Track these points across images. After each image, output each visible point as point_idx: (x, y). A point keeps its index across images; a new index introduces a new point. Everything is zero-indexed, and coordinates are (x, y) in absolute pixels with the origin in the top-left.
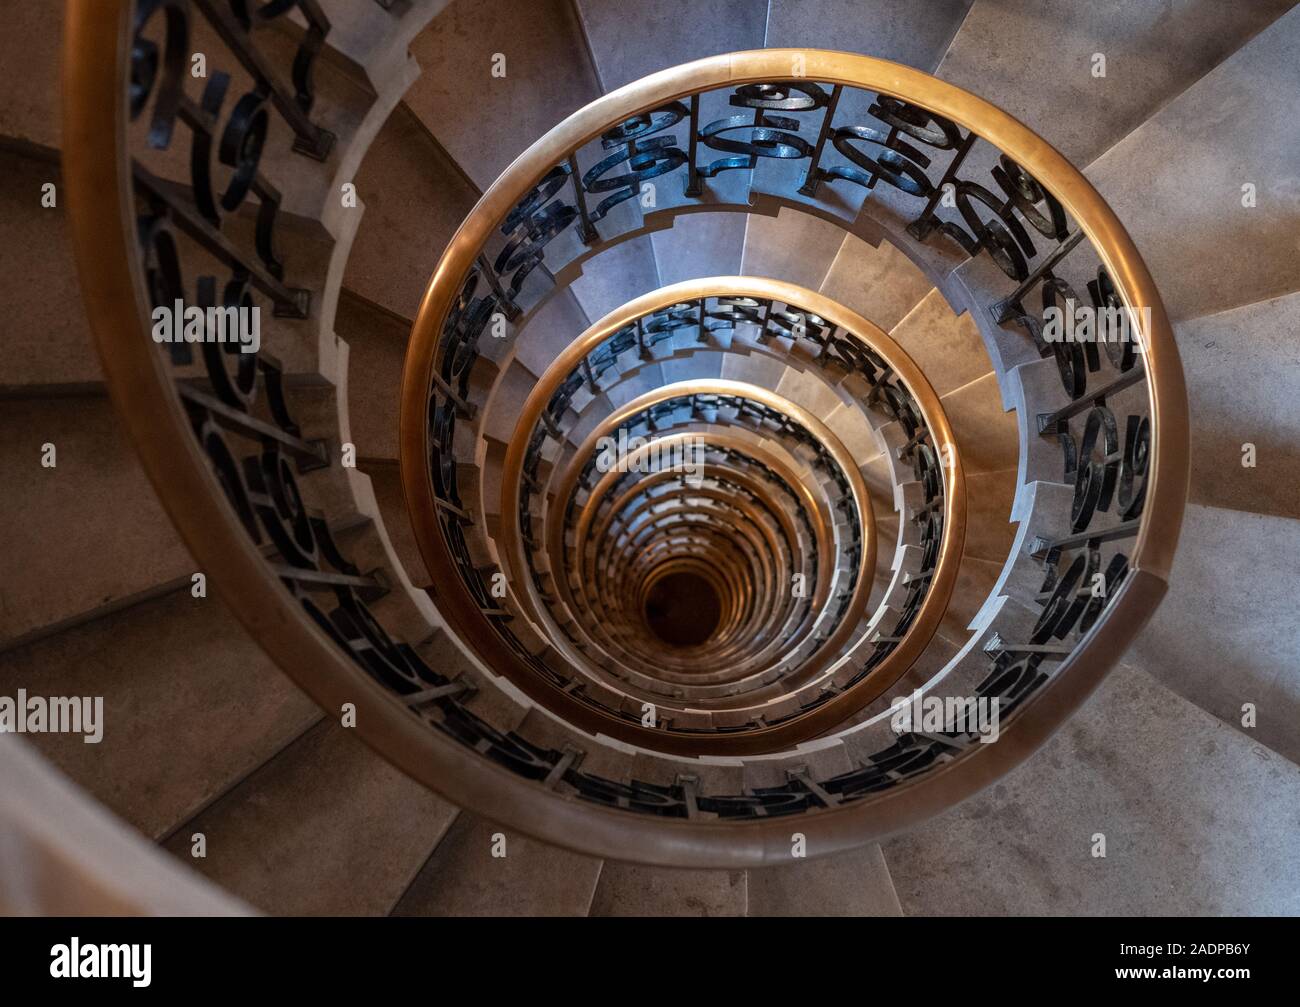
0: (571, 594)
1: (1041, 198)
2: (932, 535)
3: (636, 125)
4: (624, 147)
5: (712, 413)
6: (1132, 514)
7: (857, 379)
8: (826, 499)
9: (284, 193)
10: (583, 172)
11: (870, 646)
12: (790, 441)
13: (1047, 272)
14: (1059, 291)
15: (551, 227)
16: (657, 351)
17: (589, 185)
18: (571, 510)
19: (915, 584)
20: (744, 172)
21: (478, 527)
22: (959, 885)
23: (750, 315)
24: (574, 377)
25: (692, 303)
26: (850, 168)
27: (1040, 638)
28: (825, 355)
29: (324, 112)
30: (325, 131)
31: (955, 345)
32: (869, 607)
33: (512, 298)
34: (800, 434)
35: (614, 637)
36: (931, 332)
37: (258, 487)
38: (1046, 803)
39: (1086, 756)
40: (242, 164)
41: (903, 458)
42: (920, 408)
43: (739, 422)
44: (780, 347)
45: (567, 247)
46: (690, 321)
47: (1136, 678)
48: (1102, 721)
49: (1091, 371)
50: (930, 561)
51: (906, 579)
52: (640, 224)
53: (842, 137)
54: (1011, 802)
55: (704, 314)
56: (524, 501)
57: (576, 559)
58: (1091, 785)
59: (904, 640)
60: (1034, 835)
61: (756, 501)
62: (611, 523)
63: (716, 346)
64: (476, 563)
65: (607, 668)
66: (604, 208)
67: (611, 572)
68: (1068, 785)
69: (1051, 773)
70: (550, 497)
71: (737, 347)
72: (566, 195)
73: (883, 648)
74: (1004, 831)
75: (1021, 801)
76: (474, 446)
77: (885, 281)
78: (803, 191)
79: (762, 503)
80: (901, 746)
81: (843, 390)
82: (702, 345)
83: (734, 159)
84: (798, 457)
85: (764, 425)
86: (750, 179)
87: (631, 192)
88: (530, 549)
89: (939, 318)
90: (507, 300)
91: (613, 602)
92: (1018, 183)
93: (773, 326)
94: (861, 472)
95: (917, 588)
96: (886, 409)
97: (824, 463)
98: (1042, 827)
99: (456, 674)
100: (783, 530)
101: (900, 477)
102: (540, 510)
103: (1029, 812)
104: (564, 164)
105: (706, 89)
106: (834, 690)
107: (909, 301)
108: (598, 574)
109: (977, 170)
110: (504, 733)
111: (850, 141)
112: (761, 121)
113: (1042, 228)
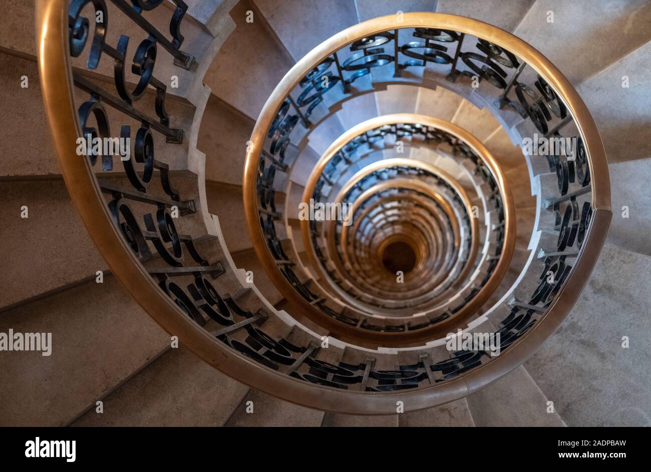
0: (347, 274)
1: (502, 52)
2: (499, 205)
3: (312, 73)
4: (311, 83)
5: (385, 176)
6: (586, 182)
7: (445, 145)
8: (447, 198)
9: (168, 163)
10: (295, 100)
12: (423, 177)
13: (515, 82)
14: (522, 89)
15: (289, 127)
16: (353, 159)
17: (300, 104)
18: (337, 237)
19: (498, 229)
20: (367, 76)
21: (298, 264)
22: (559, 366)
23: (389, 132)
24: (320, 182)
25: (362, 135)
26: (413, 61)
27: (562, 248)
28: (427, 139)
29: (175, 121)
30: (178, 130)
32: (481, 240)
33: (282, 161)
34: (427, 173)
35: (373, 285)
36: (471, 113)
37: (197, 297)
38: (587, 317)
39: (598, 291)
40: (147, 160)
41: (476, 174)
42: (477, 152)
43: (399, 175)
44: (406, 140)
45: (298, 132)
46: (363, 142)
47: (610, 250)
48: (601, 274)
49: (548, 120)
50: (502, 217)
51: (494, 227)
52: (328, 112)
53: (405, 49)
54: (571, 322)
55: (368, 137)
56: (315, 242)
57: (345, 257)
58: (604, 304)
59: (501, 257)
60: (585, 333)
61: (417, 205)
62: (356, 234)
63: (377, 149)
64: (302, 281)
65: (373, 304)
66: (310, 110)
67: (363, 254)
68: (594, 307)
69: (585, 303)
70: (326, 236)
71: (388, 146)
72: (292, 111)
73: (493, 263)
74: (572, 336)
75: (575, 320)
76: (285, 230)
77: (444, 98)
78: (396, 76)
79: (420, 205)
80: (514, 313)
81: (440, 151)
82: (372, 150)
83: (360, 72)
84: (429, 183)
85: (410, 174)
86: (371, 77)
87: (319, 100)
88: (324, 263)
90: (280, 163)
91: (367, 267)
92: (490, 48)
93: (400, 133)
94: (459, 182)
95: (500, 230)
96: (462, 154)
97: (441, 183)
98: (588, 329)
99: (308, 343)
100: (432, 214)
101: (477, 182)
102: (323, 243)
103: (580, 324)
104: (287, 100)
105: (338, 49)
106: (477, 287)
108: (357, 258)
109: (469, 46)
110: (337, 364)
111: (410, 50)
112: (367, 53)
113: (506, 64)
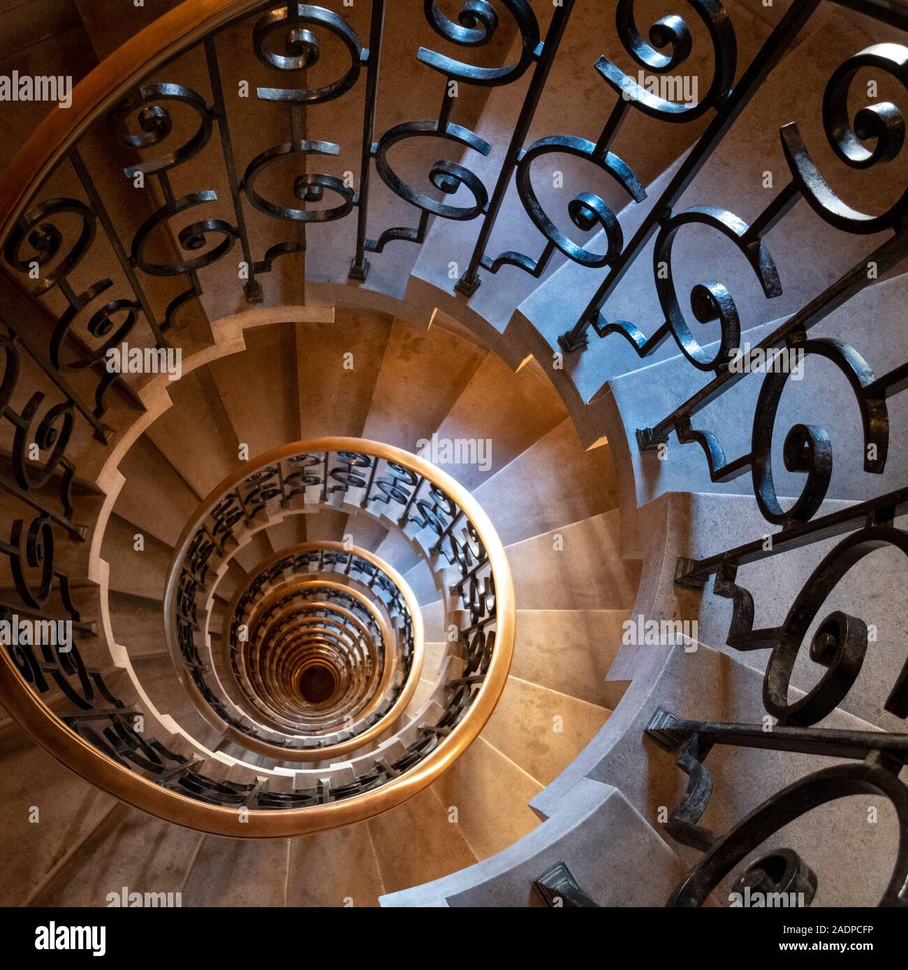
2: (367, 782)
5: (395, 613)
7: (461, 665)
11: (253, 778)
19: (321, 790)
28: (466, 635)
31: (523, 728)
36: (523, 705)
41: (419, 730)
44: (454, 603)
50: (340, 793)
51: (325, 780)
71: (438, 577)
77: (540, 654)
79: (369, 681)
81: (448, 660)
85: (403, 646)
89: (537, 706)
93: (467, 585)
96: (451, 698)
97: (398, 691)
107: (536, 679)
